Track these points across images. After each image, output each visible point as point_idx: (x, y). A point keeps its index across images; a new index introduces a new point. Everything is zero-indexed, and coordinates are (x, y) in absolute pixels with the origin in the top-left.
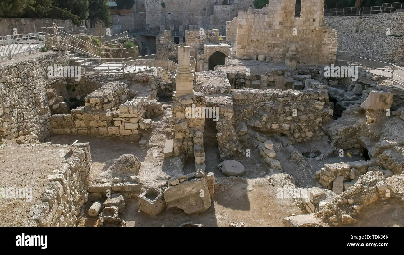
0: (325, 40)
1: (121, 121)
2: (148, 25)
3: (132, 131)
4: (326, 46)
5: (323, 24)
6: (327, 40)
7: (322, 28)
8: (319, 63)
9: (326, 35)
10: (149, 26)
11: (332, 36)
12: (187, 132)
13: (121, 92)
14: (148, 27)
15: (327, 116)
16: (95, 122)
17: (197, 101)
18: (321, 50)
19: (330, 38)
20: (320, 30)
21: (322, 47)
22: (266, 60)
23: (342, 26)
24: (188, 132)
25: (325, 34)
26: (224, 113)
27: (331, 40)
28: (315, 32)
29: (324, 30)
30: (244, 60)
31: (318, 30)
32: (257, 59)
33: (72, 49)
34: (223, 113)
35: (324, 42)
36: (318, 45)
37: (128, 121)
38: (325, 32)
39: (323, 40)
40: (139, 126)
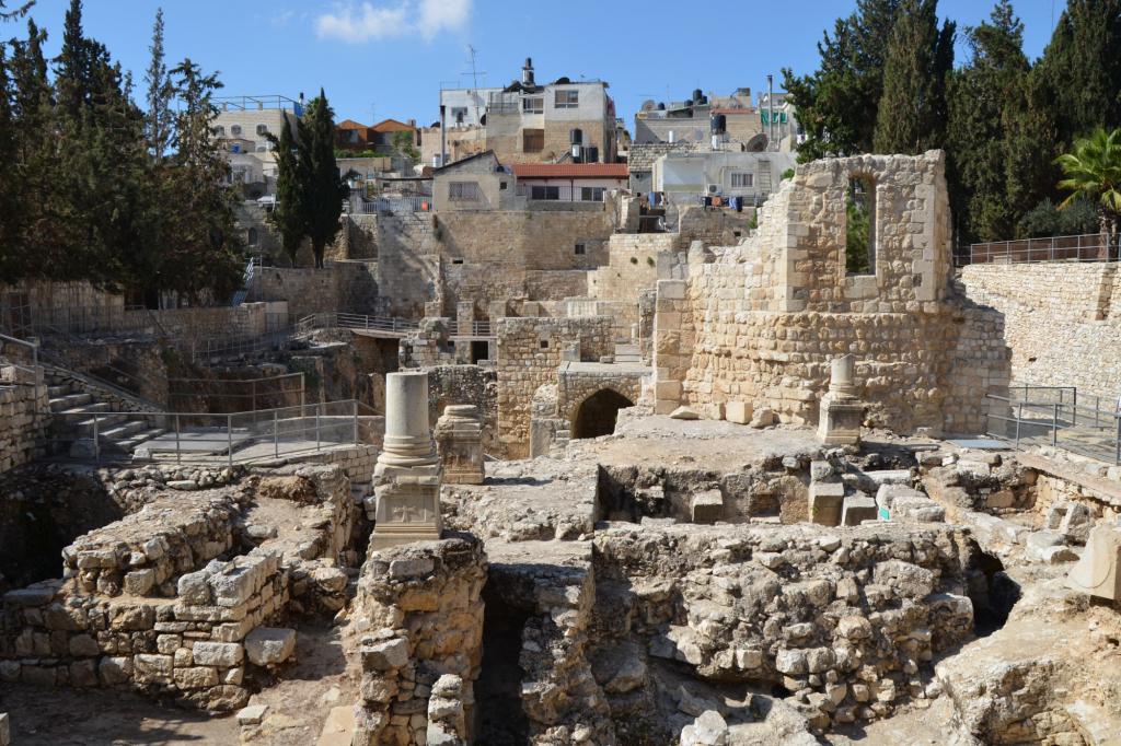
0: (960, 347)
1: (180, 633)
2: (385, 299)
3: (219, 672)
4: (966, 370)
5: (951, 294)
6: (968, 348)
7: (946, 307)
8: (947, 427)
9: (964, 333)
10: (389, 304)
11: (985, 335)
12: (406, 676)
13: (205, 531)
14: (385, 307)
15: (949, 623)
16: (88, 636)
17: (448, 563)
18: (951, 382)
19: (981, 342)
20: (942, 316)
21: (954, 371)
22: (751, 419)
23: (1053, 300)
24: (412, 678)
25: (960, 327)
26: (551, 608)
27: (984, 348)
28: (923, 321)
29: (957, 314)
30: (679, 420)
31: (932, 316)
32: (723, 418)
33: (70, 381)
34: (546, 609)
35: (959, 354)
36: (936, 366)
37: (208, 634)
38: (961, 320)
39: (953, 348)
40: (245, 652)
